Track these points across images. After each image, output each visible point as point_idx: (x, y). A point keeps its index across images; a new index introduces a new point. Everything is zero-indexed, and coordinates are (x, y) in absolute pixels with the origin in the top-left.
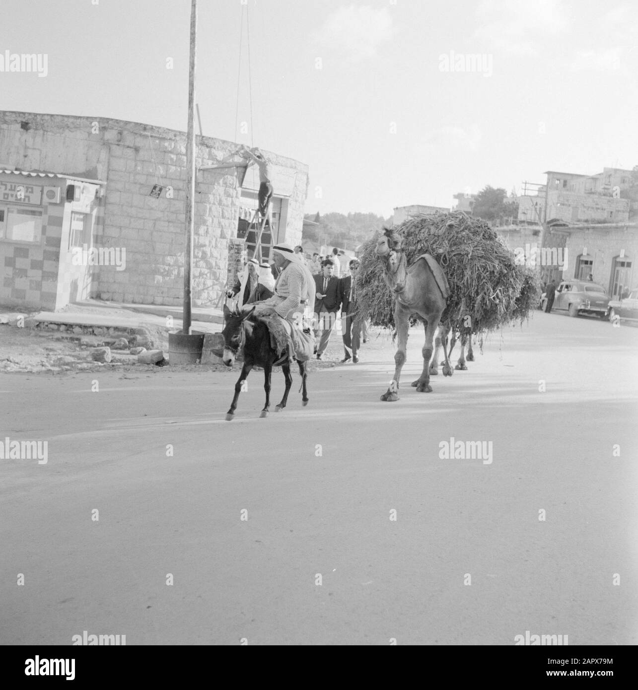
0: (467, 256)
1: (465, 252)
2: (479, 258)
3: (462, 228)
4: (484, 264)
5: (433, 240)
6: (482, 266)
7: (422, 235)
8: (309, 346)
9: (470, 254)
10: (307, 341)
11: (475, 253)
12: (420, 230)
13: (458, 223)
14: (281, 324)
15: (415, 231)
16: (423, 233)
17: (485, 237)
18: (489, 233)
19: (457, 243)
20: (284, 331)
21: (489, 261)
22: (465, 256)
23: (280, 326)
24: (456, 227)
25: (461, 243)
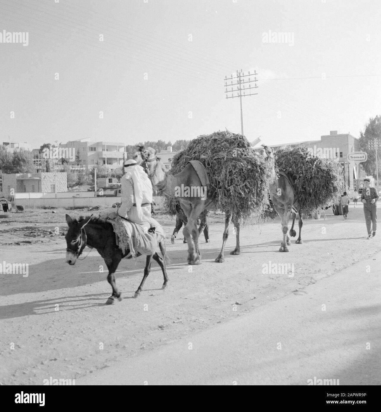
0: (224, 159)
1: (222, 157)
2: (231, 160)
3: (223, 141)
4: (234, 164)
5: (203, 150)
6: (232, 166)
7: (197, 148)
8: (150, 243)
9: (226, 158)
10: (150, 240)
11: (229, 157)
12: (197, 145)
13: (221, 138)
14: (123, 226)
15: (193, 146)
16: (198, 147)
17: (239, 145)
18: (242, 143)
19: (218, 151)
20: (124, 232)
21: (239, 161)
22: (222, 159)
23: (122, 228)
24: (219, 140)
25: (220, 151)
